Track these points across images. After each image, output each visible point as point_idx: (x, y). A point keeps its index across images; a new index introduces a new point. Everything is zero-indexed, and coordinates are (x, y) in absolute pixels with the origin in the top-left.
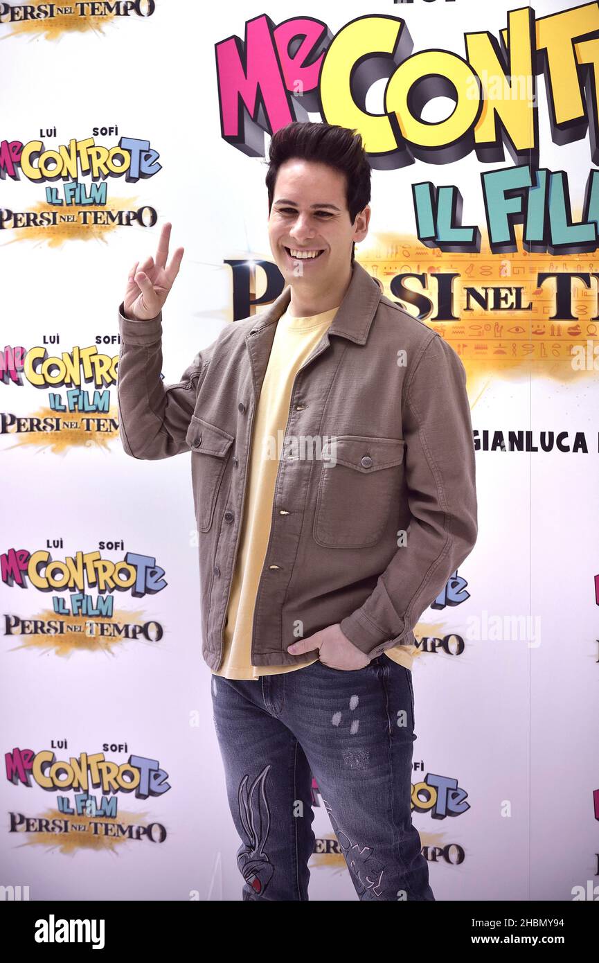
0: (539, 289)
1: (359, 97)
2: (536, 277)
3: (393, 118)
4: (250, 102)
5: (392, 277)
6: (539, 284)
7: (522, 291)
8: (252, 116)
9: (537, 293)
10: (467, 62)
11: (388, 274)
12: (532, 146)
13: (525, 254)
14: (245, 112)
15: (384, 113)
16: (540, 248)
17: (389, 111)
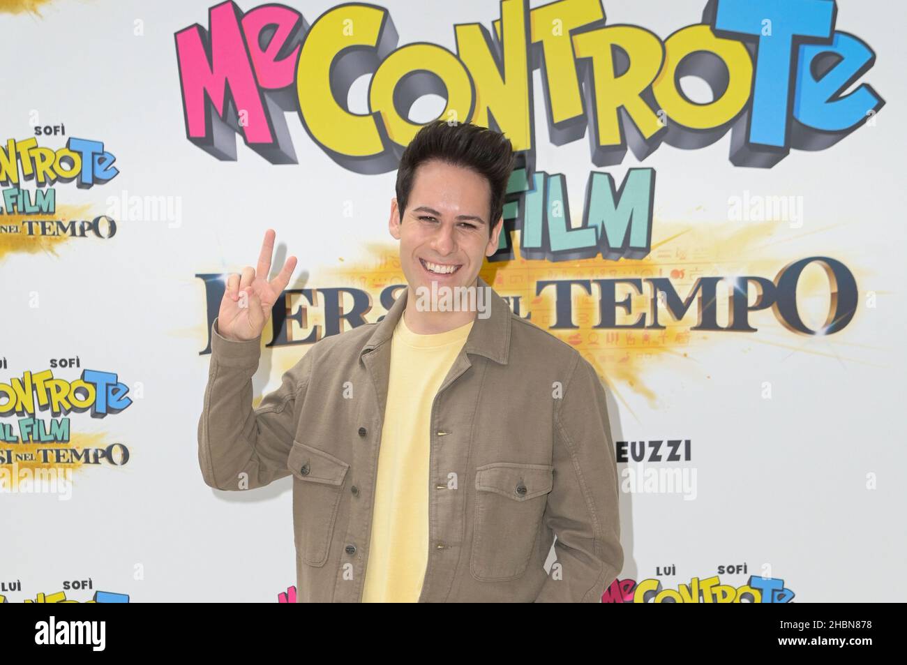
0: (538, 298)
1: (340, 96)
2: (534, 286)
3: (378, 118)
4: (218, 102)
5: (382, 289)
6: (538, 292)
7: (520, 300)
8: (221, 115)
9: (536, 302)
10: (457, 57)
11: (377, 286)
12: (529, 147)
13: (523, 262)
14: (213, 110)
15: (367, 112)
16: (539, 254)
17: (374, 110)
